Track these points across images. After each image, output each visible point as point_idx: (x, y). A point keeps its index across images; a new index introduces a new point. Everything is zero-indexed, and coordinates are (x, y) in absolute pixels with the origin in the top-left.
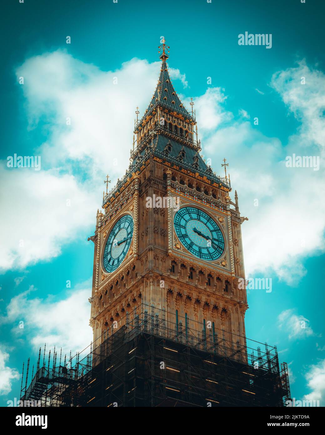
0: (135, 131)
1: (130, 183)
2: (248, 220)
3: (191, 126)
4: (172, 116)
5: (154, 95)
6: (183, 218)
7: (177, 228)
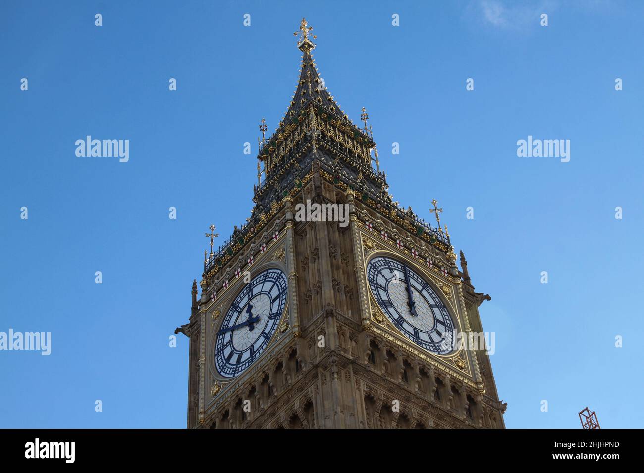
0: (261, 154)
1: (266, 224)
2: (491, 299)
3: (366, 150)
4: (335, 127)
5: (294, 100)
6: (381, 273)
7: (373, 288)
